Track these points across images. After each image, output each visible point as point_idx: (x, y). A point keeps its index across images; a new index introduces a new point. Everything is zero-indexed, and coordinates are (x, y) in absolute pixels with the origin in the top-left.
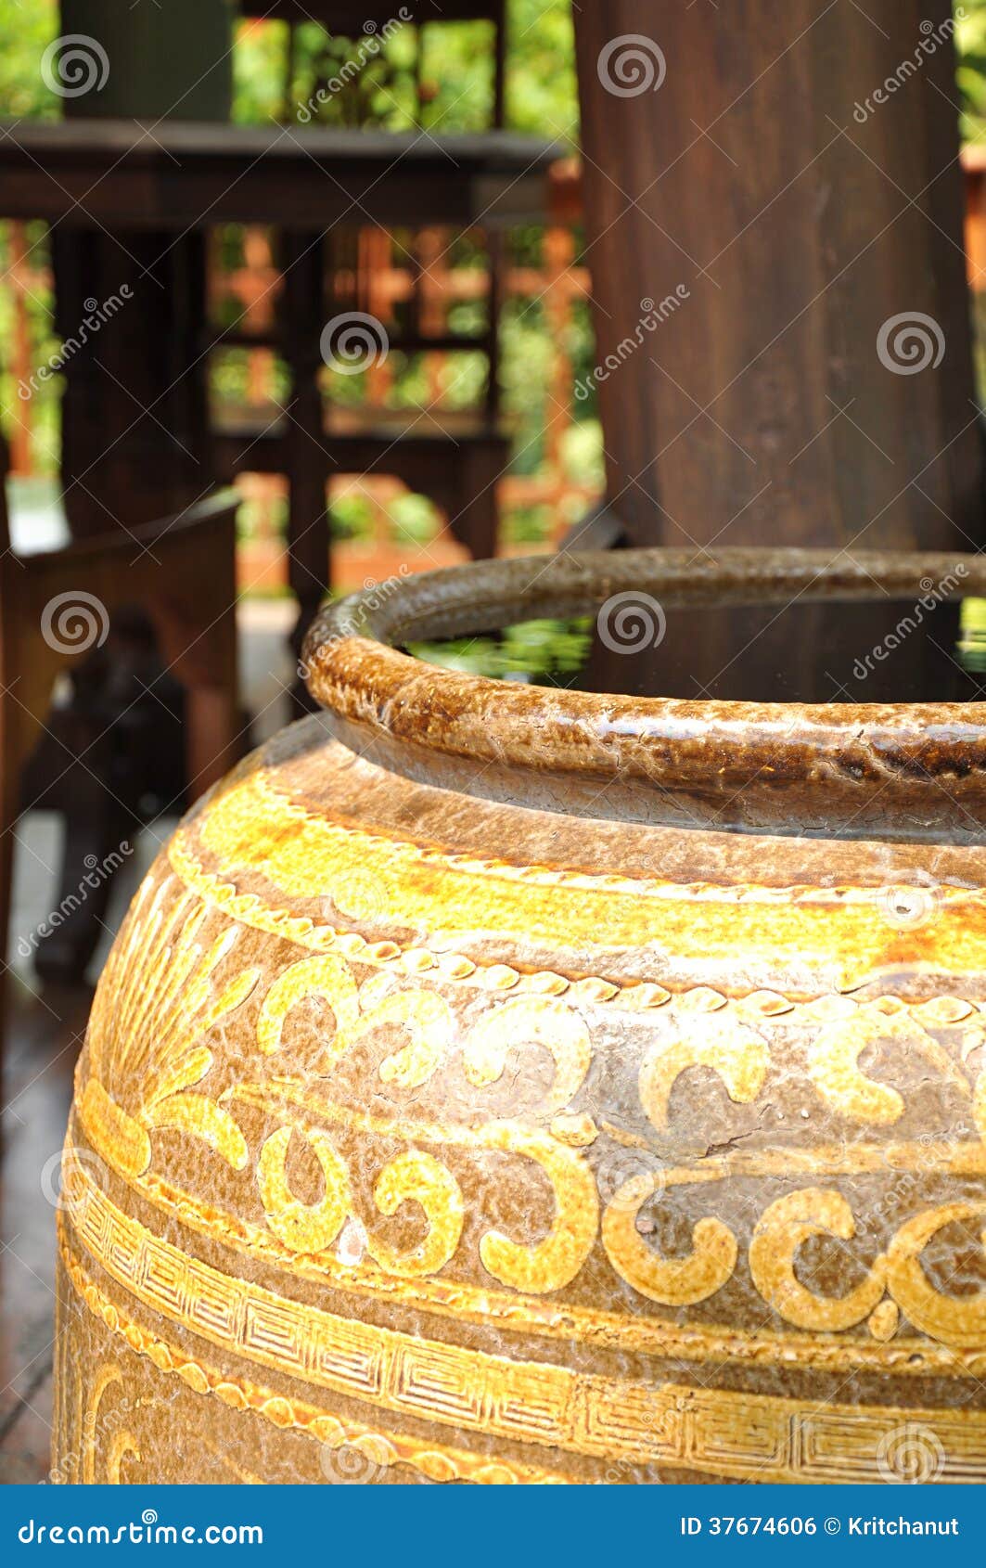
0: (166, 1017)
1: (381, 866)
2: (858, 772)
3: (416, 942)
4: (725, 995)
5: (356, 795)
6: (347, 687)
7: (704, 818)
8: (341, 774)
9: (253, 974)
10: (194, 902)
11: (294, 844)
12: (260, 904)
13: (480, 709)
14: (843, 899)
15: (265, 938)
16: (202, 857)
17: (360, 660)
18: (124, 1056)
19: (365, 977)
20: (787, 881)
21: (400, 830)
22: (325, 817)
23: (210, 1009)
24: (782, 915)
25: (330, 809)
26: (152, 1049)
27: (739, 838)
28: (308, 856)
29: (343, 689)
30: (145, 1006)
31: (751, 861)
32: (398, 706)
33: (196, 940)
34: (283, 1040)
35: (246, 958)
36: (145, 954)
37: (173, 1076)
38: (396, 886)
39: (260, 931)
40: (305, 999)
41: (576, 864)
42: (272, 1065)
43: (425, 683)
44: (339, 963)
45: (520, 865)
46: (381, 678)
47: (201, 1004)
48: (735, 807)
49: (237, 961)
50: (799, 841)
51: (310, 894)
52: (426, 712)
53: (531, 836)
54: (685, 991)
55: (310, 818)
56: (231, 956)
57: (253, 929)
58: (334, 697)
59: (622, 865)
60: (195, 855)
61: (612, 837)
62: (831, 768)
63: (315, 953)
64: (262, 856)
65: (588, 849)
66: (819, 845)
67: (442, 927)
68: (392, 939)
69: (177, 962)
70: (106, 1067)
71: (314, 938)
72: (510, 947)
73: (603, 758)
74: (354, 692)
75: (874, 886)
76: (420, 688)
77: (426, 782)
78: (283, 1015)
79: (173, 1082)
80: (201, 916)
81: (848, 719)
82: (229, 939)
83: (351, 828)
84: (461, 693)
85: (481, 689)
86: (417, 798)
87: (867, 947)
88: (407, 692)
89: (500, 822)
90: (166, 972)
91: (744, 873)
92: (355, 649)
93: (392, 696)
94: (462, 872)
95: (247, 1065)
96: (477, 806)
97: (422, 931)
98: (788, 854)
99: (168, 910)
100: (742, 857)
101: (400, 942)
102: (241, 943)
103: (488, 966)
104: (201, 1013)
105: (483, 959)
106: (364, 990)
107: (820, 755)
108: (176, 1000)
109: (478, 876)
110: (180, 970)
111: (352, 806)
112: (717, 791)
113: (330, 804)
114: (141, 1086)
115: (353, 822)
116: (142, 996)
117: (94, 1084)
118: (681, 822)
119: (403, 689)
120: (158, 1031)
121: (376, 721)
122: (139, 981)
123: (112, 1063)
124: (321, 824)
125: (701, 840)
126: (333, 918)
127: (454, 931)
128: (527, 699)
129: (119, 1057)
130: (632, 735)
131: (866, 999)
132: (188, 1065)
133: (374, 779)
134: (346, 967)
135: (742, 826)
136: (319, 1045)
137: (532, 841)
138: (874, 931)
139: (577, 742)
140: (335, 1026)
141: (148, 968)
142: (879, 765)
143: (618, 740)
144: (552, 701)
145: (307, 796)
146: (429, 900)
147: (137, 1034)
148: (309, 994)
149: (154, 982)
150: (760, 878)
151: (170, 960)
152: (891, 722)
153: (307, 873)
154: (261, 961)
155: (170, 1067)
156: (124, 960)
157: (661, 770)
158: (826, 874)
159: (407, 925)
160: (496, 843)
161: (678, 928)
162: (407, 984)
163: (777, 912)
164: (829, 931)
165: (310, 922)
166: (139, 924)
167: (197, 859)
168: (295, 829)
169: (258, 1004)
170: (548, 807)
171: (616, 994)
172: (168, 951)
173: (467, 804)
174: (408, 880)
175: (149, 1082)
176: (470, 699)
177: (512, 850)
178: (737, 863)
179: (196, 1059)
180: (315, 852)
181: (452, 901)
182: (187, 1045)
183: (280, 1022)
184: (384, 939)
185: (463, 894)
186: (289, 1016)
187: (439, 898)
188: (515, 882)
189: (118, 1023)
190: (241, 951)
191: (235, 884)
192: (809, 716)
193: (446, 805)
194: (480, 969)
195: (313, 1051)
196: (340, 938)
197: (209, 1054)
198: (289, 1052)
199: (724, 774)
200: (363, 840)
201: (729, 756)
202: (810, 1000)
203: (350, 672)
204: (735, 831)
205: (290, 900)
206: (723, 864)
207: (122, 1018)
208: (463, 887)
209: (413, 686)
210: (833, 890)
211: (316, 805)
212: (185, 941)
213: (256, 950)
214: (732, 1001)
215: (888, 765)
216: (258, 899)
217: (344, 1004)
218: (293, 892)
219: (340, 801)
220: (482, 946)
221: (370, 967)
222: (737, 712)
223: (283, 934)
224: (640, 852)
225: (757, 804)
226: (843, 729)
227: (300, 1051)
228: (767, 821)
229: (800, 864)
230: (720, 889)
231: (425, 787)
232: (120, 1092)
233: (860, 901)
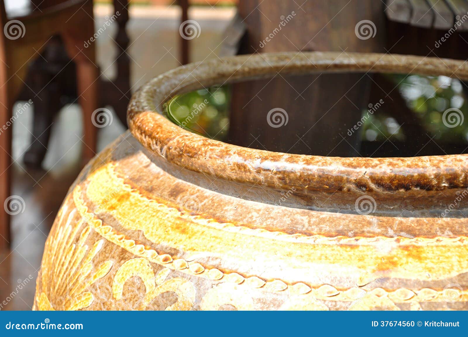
0: (74, 275)
1: (163, 218)
2: (364, 189)
3: (179, 255)
4: (310, 287)
5: (151, 181)
6: (147, 137)
7: (298, 203)
8: (145, 170)
9: (110, 263)
10: (85, 225)
11: (126, 204)
12: (112, 231)
13: (204, 154)
14: (358, 243)
15: (115, 247)
16: (88, 203)
17: (152, 125)
18: (56, 288)
19: (157, 270)
20: (334, 234)
21: (171, 201)
22: (138, 192)
23: (92, 275)
24: (333, 250)
25: (141, 187)
26: (68, 288)
27: (313, 213)
28: (132, 210)
29: (145, 137)
30: (65, 267)
31: (319, 224)
32: (169, 149)
33: (86, 243)
34: (124, 294)
35: (107, 255)
36: (64, 244)
37: (77, 303)
38: (170, 228)
39: (113, 243)
40: (132, 277)
41: (245, 223)
42: (119, 305)
43: (180, 140)
44: (146, 262)
45: (222, 222)
46: (161, 135)
47: (88, 273)
48: (311, 200)
49: (103, 256)
50: (338, 215)
51: (134, 228)
52: (181, 153)
53: (225, 208)
54: (293, 284)
55: (133, 191)
56: (101, 253)
57: (110, 242)
58: (142, 140)
59: (265, 224)
60: (85, 201)
61: (260, 210)
62: (353, 187)
63: (136, 257)
64: (112, 208)
65: (250, 215)
66: (347, 217)
67: (189, 249)
68: (168, 253)
69: (78, 251)
70: (49, 290)
71: (136, 249)
72: (219, 260)
73: (257, 179)
74: (150, 139)
75: (370, 237)
76: (178, 141)
77: (180, 178)
78: (124, 283)
79: (77, 305)
80: (88, 233)
81: (359, 166)
82: (100, 245)
83: (150, 199)
84: (196, 146)
85: (204, 145)
86: (177, 186)
87: (369, 265)
88: (173, 143)
89: (212, 200)
90: (74, 254)
91: (316, 229)
92: (150, 119)
93: (166, 144)
94: (197, 224)
95: (109, 303)
96: (202, 191)
97: (181, 251)
98: (334, 221)
99: (74, 226)
100: (315, 222)
101: (172, 255)
102: (105, 248)
103: (209, 269)
104: (88, 277)
105: (207, 266)
106: (158, 276)
107: (348, 181)
108: (78, 268)
109: (204, 226)
110: (80, 256)
111: (150, 187)
112: (304, 194)
113: (141, 185)
114: (64, 303)
115: (151, 195)
116: (64, 263)
117: (44, 295)
118: (289, 205)
119: (171, 142)
120: (70, 280)
121: (160, 154)
122: (62, 256)
123: (51, 289)
124: (136, 195)
125: (297, 213)
126: (144, 241)
127: (194, 252)
128: (224, 151)
129: (54, 288)
130: (269, 170)
131: (370, 289)
132: (83, 299)
133: (159, 173)
134: (149, 264)
135: (314, 207)
136: (139, 298)
137: (226, 210)
138: (372, 258)
139: (246, 171)
140: (145, 290)
141: (66, 251)
142: (373, 186)
143: (262, 172)
144: (234, 153)
145: (131, 179)
146: (184, 237)
147: (62, 279)
148: (134, 275)
149: (69, 258)
150: (323, 232)
151: (75, 249)
152: (378, 167)
153: (132, 218)
154: (113, 258)
155: (76, 298)
156: (56, 243)
157: (281, 185)
158: (350, 231)
159: (175, 247)
160: (211, 211)
161: (289, 255)
162: (175, 275)
163: (330, 249)
164: (353, 258)
165: (134, 242)
166: (62, 228)
167: (85, 204)
168: (126, 196)
169: (112, 276)
170: (232, 195)
171: (264, 285)
172: (74, 246)
173: (198, 190)
174: (175, 226)
175: (67, 303)
176: (200, 149)
177: (218, 214)
178: (313, 224)
179: (87, 297)
180: (135, 208)
181: (194, 237)
182: (83, 290)
183: (122, 286)
184: (165, 253)
185: (198, 235)
186: (125, 284)
187: (188, 236)
188: (220, 230)
189: (53, 272)
190: (105, 252)
191: (102, 219)
192: (344, 164)
193: (189, 190)
194: (207, 270)
195: (136, 301)
196: (147, 251)
197: (92, 296)
198: (126, 300)
199: (307, 188)
200: (155, 204)
201: (310, 181)
202: (346, 290)
203: (148, 130)
204: (311, 209)
205: (125, 230)
206: (307, 225)
207: (55, 271)
208: (198, 231)
209: (175, 141)
210: (354, 238)
211: (135, 185)
212: (81, 242)
213: (111, 252)
214: (313, 289)
215: (377, 186)
216: (111, 228)
217: (149, 281)
218: (127, 227)
219: (144, 184)
220: (207, 259)
221: (160, 265)
222: (313, 162)
223: (122, 246)
224: (272, 218)
225: (321, 199)
226: (358, 170)
227: (131, 300)
228: (325, 205)
229: (339, 225)
230: (306, 237)
231: (180, 181)
232: (55, 303)
233: (366, 244)
